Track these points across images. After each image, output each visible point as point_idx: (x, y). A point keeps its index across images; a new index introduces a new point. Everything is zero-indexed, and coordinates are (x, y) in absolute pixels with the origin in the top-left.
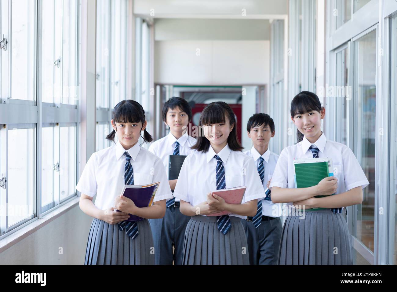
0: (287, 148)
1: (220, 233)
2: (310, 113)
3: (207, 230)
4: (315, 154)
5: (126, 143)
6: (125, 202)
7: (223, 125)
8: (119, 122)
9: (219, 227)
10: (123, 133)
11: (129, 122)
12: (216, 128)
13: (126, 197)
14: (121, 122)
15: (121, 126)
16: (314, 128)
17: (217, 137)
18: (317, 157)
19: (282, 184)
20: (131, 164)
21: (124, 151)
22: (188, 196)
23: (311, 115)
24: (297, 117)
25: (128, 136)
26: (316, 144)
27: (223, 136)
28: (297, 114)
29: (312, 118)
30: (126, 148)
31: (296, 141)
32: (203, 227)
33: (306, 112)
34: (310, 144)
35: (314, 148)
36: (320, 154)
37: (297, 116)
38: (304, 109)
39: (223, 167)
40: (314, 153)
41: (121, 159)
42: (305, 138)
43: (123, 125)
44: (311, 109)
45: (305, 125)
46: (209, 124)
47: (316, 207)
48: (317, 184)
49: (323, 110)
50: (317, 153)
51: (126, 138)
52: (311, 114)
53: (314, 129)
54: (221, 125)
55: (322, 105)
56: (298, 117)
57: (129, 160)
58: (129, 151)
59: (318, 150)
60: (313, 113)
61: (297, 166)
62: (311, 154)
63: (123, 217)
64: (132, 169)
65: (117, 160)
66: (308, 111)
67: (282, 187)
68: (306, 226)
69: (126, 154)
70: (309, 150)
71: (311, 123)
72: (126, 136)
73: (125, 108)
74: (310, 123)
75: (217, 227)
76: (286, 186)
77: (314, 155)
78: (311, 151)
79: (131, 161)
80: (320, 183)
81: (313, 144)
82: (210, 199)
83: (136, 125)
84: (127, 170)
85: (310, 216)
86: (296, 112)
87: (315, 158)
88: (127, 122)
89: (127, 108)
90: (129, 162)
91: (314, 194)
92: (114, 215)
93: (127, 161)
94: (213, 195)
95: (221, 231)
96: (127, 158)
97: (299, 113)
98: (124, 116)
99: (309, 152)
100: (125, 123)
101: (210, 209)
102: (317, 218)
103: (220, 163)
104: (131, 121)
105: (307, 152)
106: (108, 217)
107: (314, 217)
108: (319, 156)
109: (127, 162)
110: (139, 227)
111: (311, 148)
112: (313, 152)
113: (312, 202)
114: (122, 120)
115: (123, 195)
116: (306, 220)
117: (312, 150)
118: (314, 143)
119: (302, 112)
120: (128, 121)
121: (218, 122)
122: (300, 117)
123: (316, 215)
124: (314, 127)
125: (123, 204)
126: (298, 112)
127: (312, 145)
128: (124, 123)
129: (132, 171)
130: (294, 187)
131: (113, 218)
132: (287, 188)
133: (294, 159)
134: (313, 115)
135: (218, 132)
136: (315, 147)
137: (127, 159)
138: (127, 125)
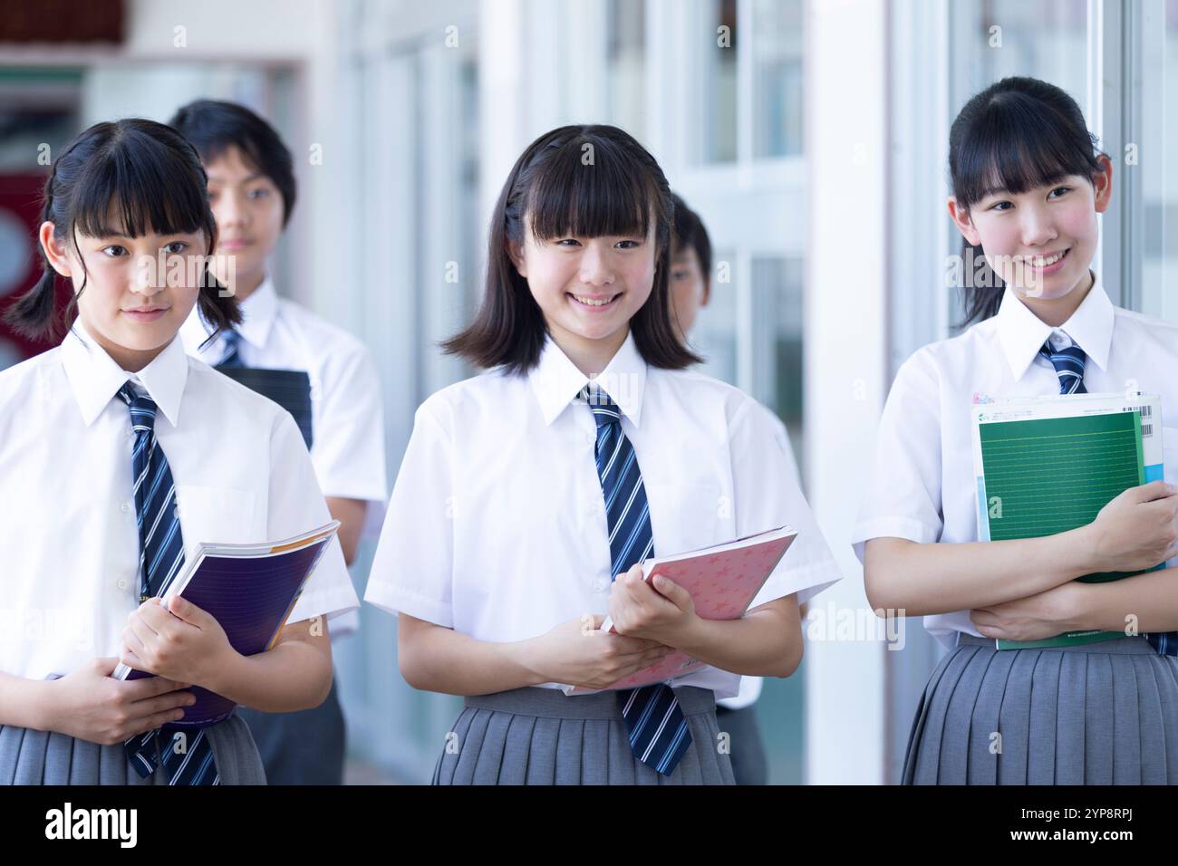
0: (928, 350)
1: (640, 769)
2: (1055, 186)
3: (575, 758)
4: (1072, 379)
5: (131, 336)
6: (190, 630)
7: (635, 244)
8: (102, 233)
9: (633, 738)
10: (122, 288)
11: (156, 230)
12: (603, 257)
13: (195, 607)
14: (113, 233)
15: (110, 251)
16: (1071, 255)
17: (598, 303)
18: (1082, 390)
19: (919, 525)
20: (157, 444)
21: (122, 377)
22: (447, 596)
23: (1059, 199)
24: (993, 207)
25: (146, 300)
26: (1074, 331)
27: (628, 297)
28: (994, 191)
29: (1065, 210)
30: (131, 361)
31: (960, 316)
32: (551, 743)
33: (1035, 186)
34: (1041, 333)
35: (1059, 347)
36: (1090, 378)
37: (990, 200)
38: (1029, 169)
39: (627, 445)
40: (1065, 373)
41: (106, 417)
42: (1009, 301)
43: (117, 250)
44: (1059, 167)
45: (1032, 245)
46: (569, 237)
47: (1088, 626)
48: (1089, 518)
49: (1105, 174)
50: (1081, 371)
51: (135, 312)
52: (1059, 192)
53: (1068, 263)
54: (624, 245)
55: (1099, 147)
56: (999, 207)
57: (149, 421)
58: (145, 380)
59: (1082, 355)
60: (1068, 189)
61: (990, 433)
62: (1049, 377)
63: (167, 703)
64: (169, 469)
65: (89, 422)
66: (1048, 177)
67: (917, 536)
68: (1039, 718)
69: (128, 393)
70: (1036, 360)
71: (1059, 236)
72: (137, 304)
73: (129, 163)
74: (1054, 235)
75: (622, 744)
76: (933, 535)
77: (1066, 384)
78: (1045, 362)
79: (158, 426)
80: (1103, 513)
81: (1056, 330)
82: (637, 601)
83: (186, 246)
84: (144, 474)
85: (1054, 670)
86: (990, 182)
87: (1072, 396)
88: (143, 234)
89: (137, 160)
90: (151, 434)
91: (1081, 568)
92: (127, 700)
93: (139, 427)
94: (655, 579)
95: (644, 758)
96: (136, 411)
97: (1000, 190)
98: (126, 202)
99: (1036, 367)
100: (133, 234)
101: (616, 654)
102: (1090, 677)
103: (610, 421)
104: (162, 227)
105: (1029, 371)
106: (91, 712)
107: (1073, 673)
108: (1087, 386)
109: (140, 433)
110: (220, 755)
111: (1047, 350)
112: (1058, 367)
113: (1070, 603)
114: (117, 225)
115: (182, 595)
116: (1037, 686)
117: (1055, 358)
118: (1063, 327)
119: (1016, 185)
120: (148, 224)
121: (617, 230)
122: (1006, 205)
123: (1082, 665)
124: (1067, 251)
125: (178, 640)
126: (996, 181)
127: (1053, 336)
128: (130, 241)
129: (168, 480)
130: (974, 538)
131: (119, 716)
132: (938, 540)
133: (977, 400)
134: (1067, 195)
135: (612, 279)
136: (1068, 344)
137: (134, 420)
138: (139, 246)
